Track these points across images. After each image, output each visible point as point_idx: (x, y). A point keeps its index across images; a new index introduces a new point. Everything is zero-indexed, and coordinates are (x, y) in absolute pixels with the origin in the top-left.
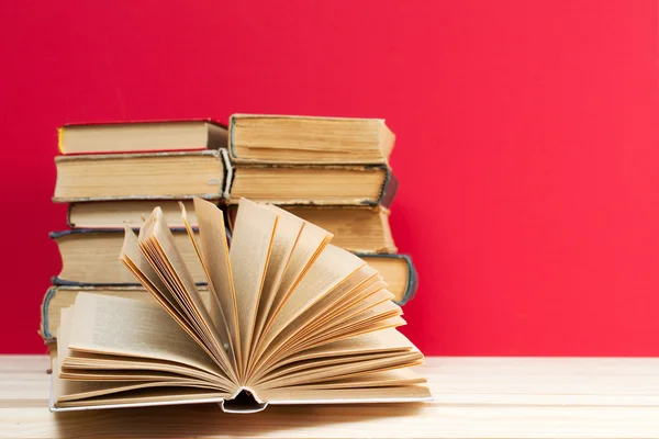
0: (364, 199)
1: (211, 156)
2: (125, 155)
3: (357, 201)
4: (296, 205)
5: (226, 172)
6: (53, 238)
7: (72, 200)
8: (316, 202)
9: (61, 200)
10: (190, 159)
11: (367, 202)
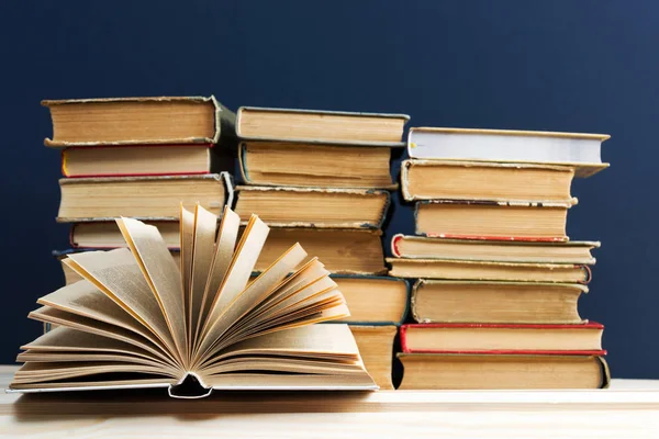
0: (364, 223)
1: (213, 179)
2: (128, 178)
3: (357, 224)
4: (297, 227)
5: (227, 195)
6: (56, 256)
7: (76, 220)
8: (317, 225)
9: (65, 220)
10: (193, 183)
11: (366, 225)
